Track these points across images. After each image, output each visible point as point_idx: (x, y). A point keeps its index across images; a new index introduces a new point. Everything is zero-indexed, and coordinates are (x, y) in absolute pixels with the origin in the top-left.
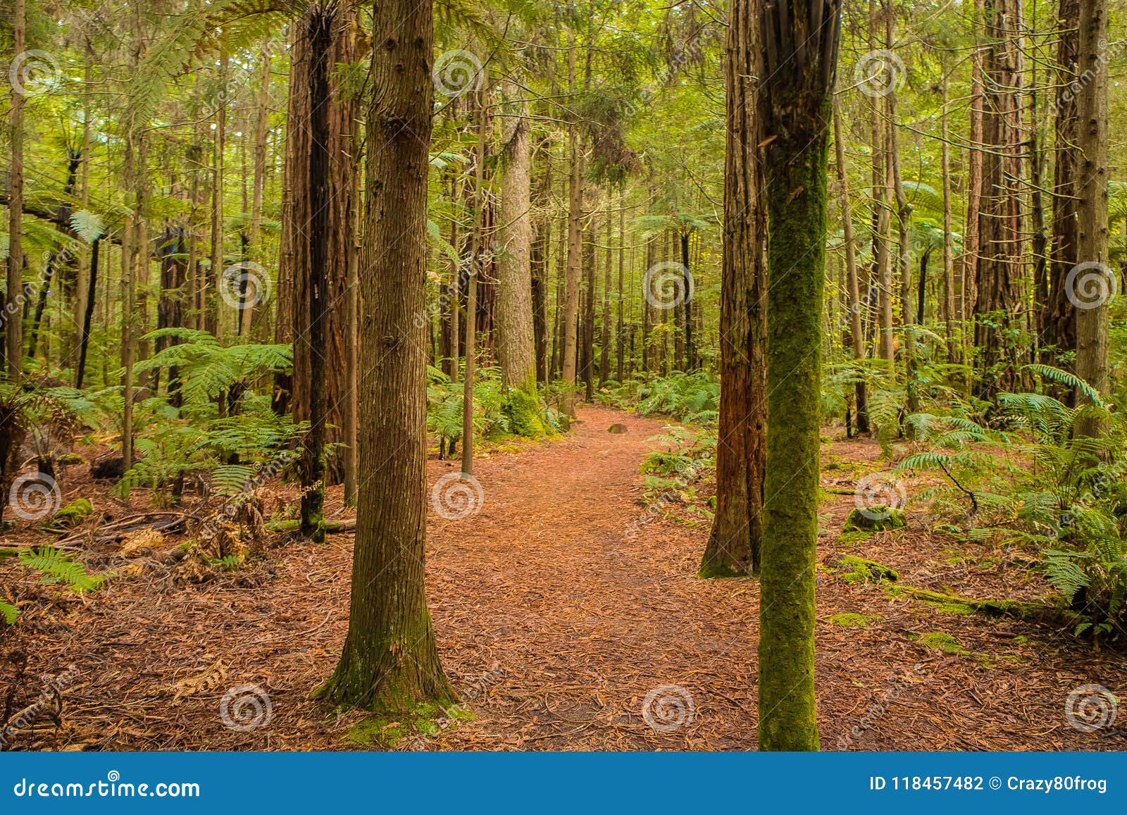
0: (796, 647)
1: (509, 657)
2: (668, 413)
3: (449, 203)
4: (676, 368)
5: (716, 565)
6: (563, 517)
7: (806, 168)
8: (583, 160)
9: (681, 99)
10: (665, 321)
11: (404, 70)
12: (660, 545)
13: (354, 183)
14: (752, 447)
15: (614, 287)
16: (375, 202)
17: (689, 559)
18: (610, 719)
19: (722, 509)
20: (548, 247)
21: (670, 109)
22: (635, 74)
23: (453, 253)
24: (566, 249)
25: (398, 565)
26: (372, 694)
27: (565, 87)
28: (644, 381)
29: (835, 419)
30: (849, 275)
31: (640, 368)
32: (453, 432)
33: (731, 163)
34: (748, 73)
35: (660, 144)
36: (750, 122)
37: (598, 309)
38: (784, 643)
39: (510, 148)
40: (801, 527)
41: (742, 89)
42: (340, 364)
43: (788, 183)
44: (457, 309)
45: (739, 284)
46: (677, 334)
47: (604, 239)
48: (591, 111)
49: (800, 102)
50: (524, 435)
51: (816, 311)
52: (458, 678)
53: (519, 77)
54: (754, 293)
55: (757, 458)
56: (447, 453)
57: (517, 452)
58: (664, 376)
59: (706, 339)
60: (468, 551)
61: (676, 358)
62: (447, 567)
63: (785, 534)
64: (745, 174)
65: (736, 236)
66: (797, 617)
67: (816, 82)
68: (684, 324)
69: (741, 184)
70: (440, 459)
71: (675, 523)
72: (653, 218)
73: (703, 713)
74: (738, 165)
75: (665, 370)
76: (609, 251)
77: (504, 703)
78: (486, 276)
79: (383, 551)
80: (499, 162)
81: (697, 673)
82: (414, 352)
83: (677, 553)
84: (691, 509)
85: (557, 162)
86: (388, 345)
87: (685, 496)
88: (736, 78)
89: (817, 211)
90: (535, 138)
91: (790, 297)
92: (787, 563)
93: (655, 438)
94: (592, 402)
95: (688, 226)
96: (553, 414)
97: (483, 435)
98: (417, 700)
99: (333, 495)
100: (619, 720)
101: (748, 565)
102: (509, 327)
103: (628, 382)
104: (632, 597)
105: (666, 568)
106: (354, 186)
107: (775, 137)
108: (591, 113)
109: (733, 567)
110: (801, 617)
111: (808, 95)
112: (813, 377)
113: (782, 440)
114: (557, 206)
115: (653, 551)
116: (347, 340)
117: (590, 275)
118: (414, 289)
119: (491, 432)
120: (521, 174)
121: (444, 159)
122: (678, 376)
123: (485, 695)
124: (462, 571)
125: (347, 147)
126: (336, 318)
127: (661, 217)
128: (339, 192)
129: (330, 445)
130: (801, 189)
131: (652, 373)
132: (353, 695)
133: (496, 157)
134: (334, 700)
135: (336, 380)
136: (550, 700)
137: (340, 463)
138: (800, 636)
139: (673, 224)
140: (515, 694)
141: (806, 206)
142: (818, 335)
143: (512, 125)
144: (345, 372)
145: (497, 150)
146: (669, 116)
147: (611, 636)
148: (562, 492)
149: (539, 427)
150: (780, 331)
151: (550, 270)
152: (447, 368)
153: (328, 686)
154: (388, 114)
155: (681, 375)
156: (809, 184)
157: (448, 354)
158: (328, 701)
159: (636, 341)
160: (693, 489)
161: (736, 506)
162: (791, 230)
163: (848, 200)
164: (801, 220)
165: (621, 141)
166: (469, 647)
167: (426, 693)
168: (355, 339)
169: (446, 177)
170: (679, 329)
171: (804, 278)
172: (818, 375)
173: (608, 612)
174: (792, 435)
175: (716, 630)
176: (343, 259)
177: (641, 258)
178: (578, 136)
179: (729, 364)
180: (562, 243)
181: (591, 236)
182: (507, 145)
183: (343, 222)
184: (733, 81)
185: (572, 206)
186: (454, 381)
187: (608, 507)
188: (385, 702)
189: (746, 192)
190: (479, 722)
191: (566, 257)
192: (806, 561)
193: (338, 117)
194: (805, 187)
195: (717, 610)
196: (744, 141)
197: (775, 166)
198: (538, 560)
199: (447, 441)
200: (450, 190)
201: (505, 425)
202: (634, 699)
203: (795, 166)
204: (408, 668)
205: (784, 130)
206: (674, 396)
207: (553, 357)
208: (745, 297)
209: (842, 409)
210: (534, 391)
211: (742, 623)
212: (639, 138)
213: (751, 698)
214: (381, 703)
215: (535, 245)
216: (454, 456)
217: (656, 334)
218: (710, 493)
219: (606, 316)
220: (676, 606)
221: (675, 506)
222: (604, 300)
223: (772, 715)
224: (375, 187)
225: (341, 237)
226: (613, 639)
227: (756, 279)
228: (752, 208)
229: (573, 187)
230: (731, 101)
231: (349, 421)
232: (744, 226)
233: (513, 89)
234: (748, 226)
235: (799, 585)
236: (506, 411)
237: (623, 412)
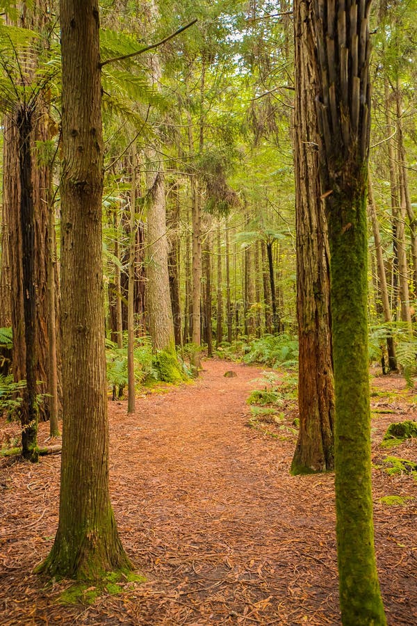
0: (361, 527)
1: (168, 537)
2: (263, 362)
3: (112, 229)
4: (266, 332)
5: (301, 465)
6: (198, 437)
7: (353, 211)
8: (200, 197)
9: (264, 154)
10: (258, 301)
11: (84, 149)
12: (263, 453)
13: (50, 221)
14: (322, 386)
15: (224, 279)
16: (68, 237)
17: (283, 463)
18: (237, 576)
19: (304, 428)
20: (179, 255)
21: (256, 161)
22: (233, 141)
23: (117, 261)
24: (191, 256)
25: (91, 479)
26: (76, 567)
27: (187, 150)
28: (246, 341)
29: (374, 362)
30: (379, 267)
31: (243, 332)
32: (121, 381)
33: (299, 200)
34: (308, 140)
35: (251, 184)
36: (311, 172)
37: (214, 294)
38: (353, 525)
39: (152, 192)
40: (360, 446)
41: (305, 151)
42: (44, 340)
43: (341, 221)
44: (120, 298)
45: (308, 279)
46: (266, 309)
47: (216, 248)
48: (205, 166)
49: (347, 168)
50: (168, 382)
51: (363, 304)
52: (133, 552)
53: (157, 145)
54: (318, 285)
55: (325, 394)
56: (117, 396)
57: (164, 393)
58: (259, 337)
59: (286, 312)
60: (135, 464)
61: (266, 325)
62: (122, 475)
63: (350, 451)
64: (309, 207)
65: (305, 248)
66: (360, 507)
67: (357, 156)
68: (271, 302)
69: (307, 214)
70: (113, 400)
71: (272, 438)
72: (247, 233)
73: (299, 570)
74: (304, 201)
75: (260, 333)
76: (219, 256)
77: (165, 569)
78: (139, 276)
79: (81, 469)
80: (146, 202)
81: (293, 542)
82: (97, 335)
83: (275, 459)
84: (282, 428)
85: (182, 199)
86: (80, 332)
87: (277, 419)
88: (300, 144)
89: (361, 238)
90: (168, 184)
91: (346, 295)
92: (352, 471)
93: (256, 380)
94: (212, 357)
95: (271, 238)
96: (187, 366)
97: (141, 383)
98: (107, 570)
99: (43, 428)
100: (243, 577)
101: (322, 465)
102: (156, 309)
103: (235, 342)
104: (247, 491)
105: (268, 469)
106: (50, 222)
107: (331, 191)
108: (205, 168)
109: (312, 467)
110: (363, 506)
111: (352, 164)
112: (363, 347)
113: (344, 389)
114: (184, 227)
115: (259, 458)
116: (49, 324)
117: (208, 273)
118: (95, 294)
119: (147, 380)
120: (160, 209)
121: (108, 201)
122: (268, 337)
123: (152, 564)
124: (132, 478)
125: (44, 196)
126: (41, 310)
127: (253, 233)
128: (40, 227)
129: (40, 395)
130: (350, 224)
131: (251, 337)
132: (63, 569)
133: (143, 199)
134: (50, 573)
135: (42, 351)
136: (196, 565)
137: (46, 407)
138: (363, 519)
139: (262, 237)
140: (172, 562)
141: (354, 236)
142: (365, 319)
143: (153, 177)
144: (48, 345)
145: (144, 194)
146: (256, 166)
147: (234, 518)
148: (196, 420)
149: (178, 376)
150: (340, 318)
151: (181, 271)
152: (115, 338)
153: (46, 564)
154: (74, 179)
155: (270, 336)
156: (355, 221)
157: (115, 329)
158: (46, 574)
159: (239, 315)
160: (282, 414)
161: (313, 426)
162: (344, 252)
163: (376, 217)
164: (351, 244)
165: (226, 185)
166: (139, 530)
167: (113, 565)
168: (54, 324)
169: (110, 212)
170: (268, 306)
171: (355, 283)
172: (366, 346)
173: (231, 501)
174: (351, 386)
175: (304, 511)
176: (44, 270)
177: (241, 259)
178: (197, 183)
179: (304, 332)
180: (188, 253)
181: (208, 247)
182: (150, 190)
183: (43, 246)
184: (299, 146)
185: (194, 228)
186: (119, 347)
187: (227, 429)
188: (85, 572)
189: (310, 218)
190: (149, 583)
191: (191, 261)
192: (365, 469)
193: (38, 176)
194: (352, 224)
195: (303, 497)
196: (307, 185)
197: (332, 210)
198: (182, 468)
199: (117, 388)
200: (113, 220)
201: (156, 375)
202: (252, 562)
203: (346, 210)
204: (100, 548)
205: (337, 186)
206: (266, 352)
207: (185, 328)
208: (312, 287)
209: (378, 355)
210: (174, 352)
211: (321, 505)
212: (236, 181)
213: (330, 558)
214: (83, 574)
215: (170, 254)
216: (122, 398)
217: (253, 309)
218: (294, 416)
219: (219, 299)
220: (276, 495)
221: (271, 426)
222: (217, 289)
223: (347, 574)
224: (67, 227)
225: (42, 256)
226: (236, 520)
227: (319, 275)
228: (314, 229)
229: (194, 216)
230: (298, 159)
231: (52, 379)
232: (309, 241)
233: (152, 154)
234: (312, 241)
235: (361, 485)
236: (156, 366)
237: (233, 363)
